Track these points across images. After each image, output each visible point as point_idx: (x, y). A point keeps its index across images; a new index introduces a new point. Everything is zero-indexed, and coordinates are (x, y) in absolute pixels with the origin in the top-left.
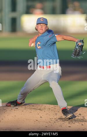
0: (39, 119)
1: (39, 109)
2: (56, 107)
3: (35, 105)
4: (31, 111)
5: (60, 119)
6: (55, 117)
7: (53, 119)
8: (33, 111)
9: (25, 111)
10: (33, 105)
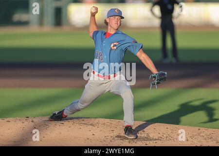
0: (91, 137)
1: (91, 125)
2: (112, 122)
3: (86, 119)
4: (80, 127)
5: (117, 136)
6: (112, 135)
7: (109, 137)
8: (82, 127)
9: (72, 126)
10: (83, 119)
